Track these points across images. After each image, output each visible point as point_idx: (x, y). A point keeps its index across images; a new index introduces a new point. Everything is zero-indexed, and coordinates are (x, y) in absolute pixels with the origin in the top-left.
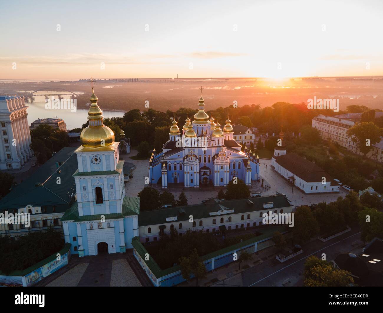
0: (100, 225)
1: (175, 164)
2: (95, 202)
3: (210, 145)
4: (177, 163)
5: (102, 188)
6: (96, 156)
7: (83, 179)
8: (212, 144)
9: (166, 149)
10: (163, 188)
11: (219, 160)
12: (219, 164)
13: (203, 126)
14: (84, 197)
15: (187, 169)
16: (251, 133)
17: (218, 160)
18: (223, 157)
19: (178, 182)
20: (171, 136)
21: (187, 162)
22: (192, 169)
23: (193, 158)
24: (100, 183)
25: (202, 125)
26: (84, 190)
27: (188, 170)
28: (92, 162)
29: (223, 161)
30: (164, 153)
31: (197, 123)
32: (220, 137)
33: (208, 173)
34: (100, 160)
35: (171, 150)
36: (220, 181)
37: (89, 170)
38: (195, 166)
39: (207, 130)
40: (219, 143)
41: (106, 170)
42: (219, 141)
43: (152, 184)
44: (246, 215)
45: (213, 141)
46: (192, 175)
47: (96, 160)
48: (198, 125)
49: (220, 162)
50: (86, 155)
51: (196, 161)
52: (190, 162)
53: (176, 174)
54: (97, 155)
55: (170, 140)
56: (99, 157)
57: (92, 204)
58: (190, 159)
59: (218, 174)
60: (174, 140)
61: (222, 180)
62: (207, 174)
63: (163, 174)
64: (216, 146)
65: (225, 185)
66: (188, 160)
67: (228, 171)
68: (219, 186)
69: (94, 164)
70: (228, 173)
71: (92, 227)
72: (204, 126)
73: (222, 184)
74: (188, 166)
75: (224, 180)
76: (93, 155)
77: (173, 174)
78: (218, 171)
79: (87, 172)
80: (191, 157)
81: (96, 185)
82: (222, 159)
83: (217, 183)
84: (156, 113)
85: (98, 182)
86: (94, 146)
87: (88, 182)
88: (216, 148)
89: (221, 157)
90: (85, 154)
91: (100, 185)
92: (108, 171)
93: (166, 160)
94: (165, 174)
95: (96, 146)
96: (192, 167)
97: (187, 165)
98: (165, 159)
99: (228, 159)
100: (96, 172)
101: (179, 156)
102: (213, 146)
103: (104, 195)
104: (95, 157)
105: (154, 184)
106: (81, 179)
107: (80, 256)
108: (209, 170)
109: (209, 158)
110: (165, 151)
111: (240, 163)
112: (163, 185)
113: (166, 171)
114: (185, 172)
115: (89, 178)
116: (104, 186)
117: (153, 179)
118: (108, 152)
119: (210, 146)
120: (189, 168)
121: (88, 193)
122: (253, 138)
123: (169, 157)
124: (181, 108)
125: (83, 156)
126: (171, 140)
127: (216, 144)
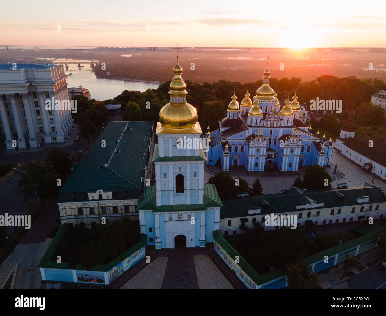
0: (180, 217)
1: (237, 145)
2: (175, 191)
3: (278, 124)
4: (239, 144)
5: (185, 176)
7: (164, 165)
8: (280, 124)
9: (224, 128)
10: (224, 171)
11: (290, 142)
12: (289, 146)
13: (267, 103)
14: (163, 185)
15: (252, 151)
16: (305, 110)
17: (288, 142)
18: (295, 139)
19: (238, 165)
20: (230, 113)
21: (253, 143)
22: (258, 152)
23: (260, 139)
24: (182, 170)
25: (266, 101)
26: (164, 177)
27: (254, 153)
28: (175, 146)
29: (295, 143)
30: (222, 132)
31: (261, 98)
32: (291, 116)
33: (273, 156)
35: (229, 129)
36: (288, 166)
37: (171, 155)
38: (262, 149)
39: (271, 108)
40: (287, 124)
41: (189, 156)
42: (288, 120)
43: (209, 166)
44: (336, 209)
45: (281, 120)
46: (257, 158)
48: (262, 101)
49: (291, 144)
50: (168, 138)
51: (263, 143)
52: (256, 144)
53: (237, 156)
55: (228, 117)
57: (172, 193)
58: (257, 140)
59: (287, 158)
60: (233, 118)
61: (290, 165)
62: (271, 158)
63: (225, 156)
64: (284, 126)
65: (293, 171)
66: (254, 142)
67: (298, 155)
68: (286, 171)
70: (298, 158)
71: (172, 219)
72: (269, 102)
73: (290, 169)
74: (254, 149)
75: (293, 164)
77: (233, 156)
78: (287, 155)
79: (168, 157)
80: (258, 138)
81: (178, 172)
82: (293, 141)
83: (285, 167)
84: (192, 84)
85: (180, 168)
86: (178, 127)
87: (169, 168)
88: (284, 128)
89: (292, 139)
90: (168, 136)
91: (182, 172)
92: (192, 157)
93: (227, 141)
94: (228, 156)
95: (180, 127)
96: (258, 150)
97: (253, 147)
98: (225, 139)
99: (300, 142)
100: (179, 157)
101: (241, 136)
102: (281, 126)
103: (186, 184)
105: (212, 166)
106: (162, 165)
107: (156, 249)
108: (274, 153)
109: (276, 139)
110: (222, 129)
111: (309, 146)
112: (224, 168)
113: (229, 152)
114: (250, 155)
115: (171, 164)
116: (186, 173)
117: (212, 161)
118: (194, 134)
119: (277, 126)
120: (255, 150)
121: (169, 180)
122: (306, 116)
123: (231, 138)
124: (220, 80)
125: (165, 138)
126: (230, 118)
127: (285, 123)
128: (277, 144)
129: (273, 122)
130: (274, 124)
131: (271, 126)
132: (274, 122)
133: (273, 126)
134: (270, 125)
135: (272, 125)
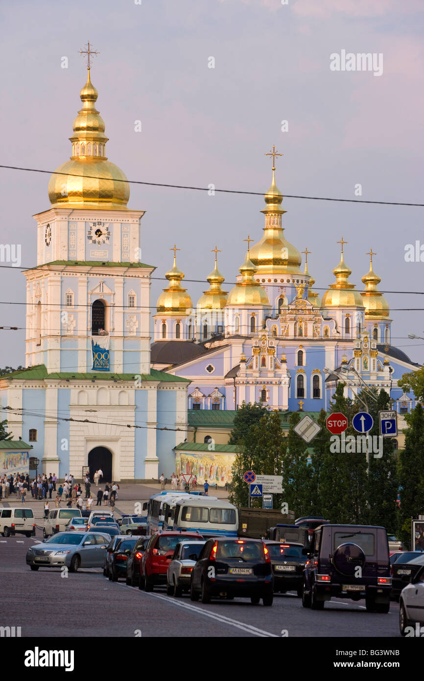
1: (198, 399)
3: (318, 332)
4: (204, 395)
5: (111, 303)
6: (99, 223)
7: (68, 276)
8: (326, 331)
11: (356, 370)
12: (356, 383)
15: (246, 396)
18: (370, 360)
20: (164, 321)
21: (249, 371)
22: (264, 398)
23: (268, 357)
24: (106, 290)
26: (68, 305)
28: (90, 238)
29: (370, 374)
34: (109, 233)
37: (81, 258)
38: (275, 389)
41: (120, 261)
45: (327, 319)
47: (99, 233)
48: (266, 277)
50: (77, 220)
51: (279, 370)
52: (257, 374)
54: (102, 221)
56: (106, 226)
58: (260, 361)
60: (174, 337)
66: (251, 367)
69: (94, 242)
74: (253, 387)
76: (94, 221)
79: (77, 261)
80: (262, 354)
81: (97, 294)
82: (366, 367)
85: (102, 285)
87: (80, 285)
88: (340, 344)
89: (361, 359)
91: (104, 294)
92: (124, 264)
97: (248, 382)
100: (98, 262)
101: (209, 367)
102: (329, 337)
103: (113, 323)
104: (97, 227)
106: (65, 276)
115: (83, 273)
116: (114, 298)
118: (129, 214)
119: (318, 337)
120: (256, 393)
121: (77, 312)
125: (71, 220)
127: (340, 330)
128: (321, 397)
129: (303, 324)
130: (306, 329)
131: (297, 338)
132: (306, 324)
133: (303, 338)
134: (295, 336)
135: (301, 335)
